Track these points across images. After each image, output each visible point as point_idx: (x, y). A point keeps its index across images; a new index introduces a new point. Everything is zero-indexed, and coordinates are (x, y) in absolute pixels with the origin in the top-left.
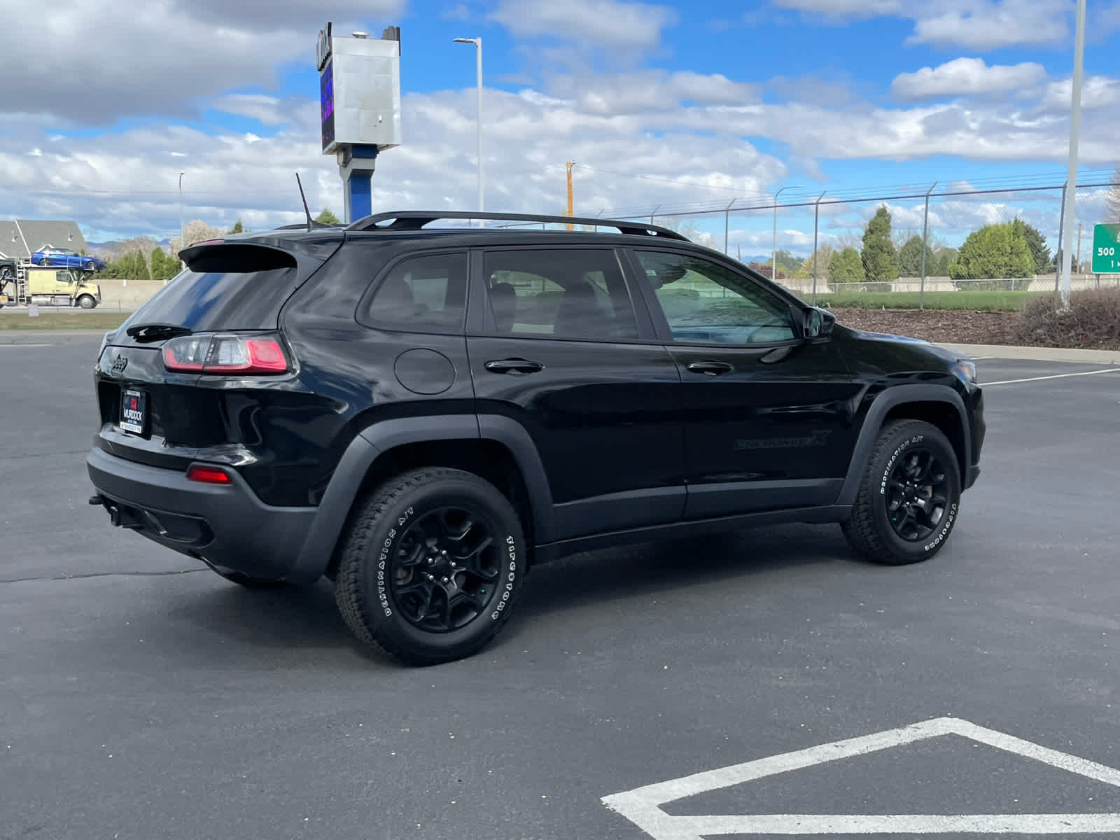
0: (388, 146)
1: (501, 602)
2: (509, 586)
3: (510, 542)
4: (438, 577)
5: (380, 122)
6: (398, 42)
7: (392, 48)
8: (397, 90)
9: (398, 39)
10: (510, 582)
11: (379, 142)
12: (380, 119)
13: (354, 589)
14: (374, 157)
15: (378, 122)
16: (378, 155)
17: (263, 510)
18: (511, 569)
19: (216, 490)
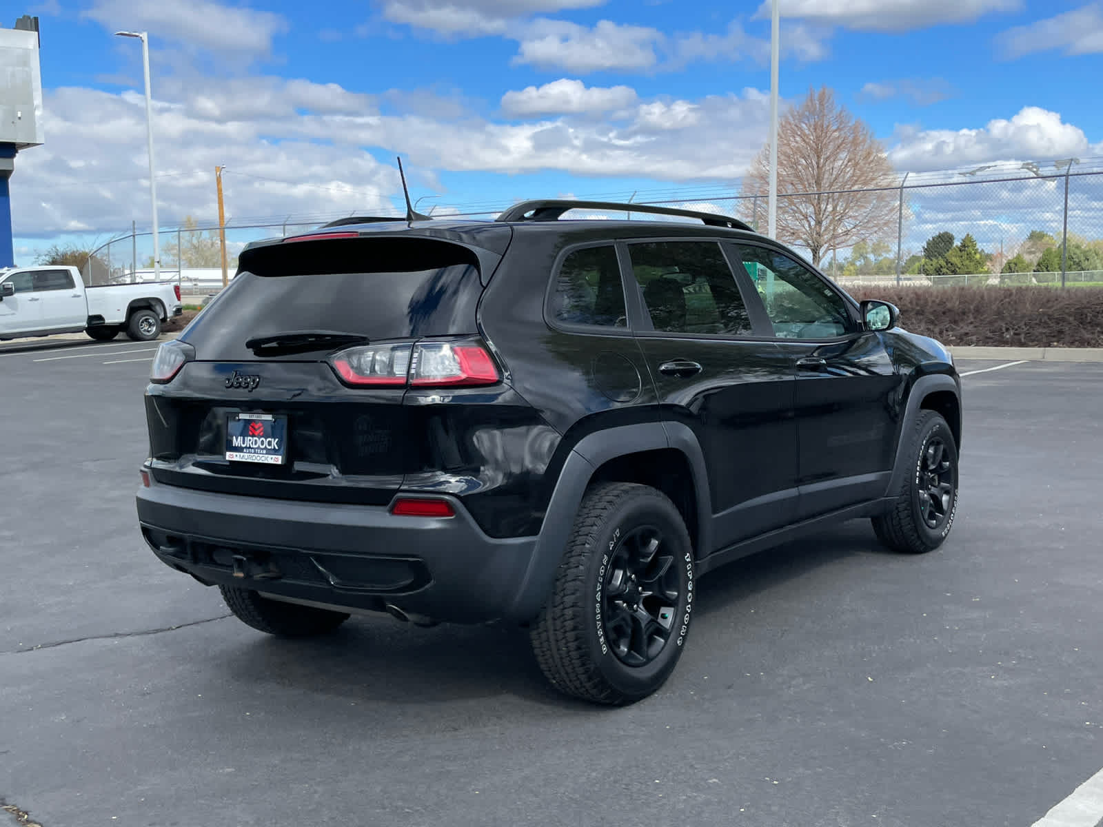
0: (28, 145)
1: (684, 626)
2: (689, 608)
3: (688, 560)
4: (630, 605)
5: (20, 118)
6: (37, 33)
7: (30, 40)
8: (37, 83)
9: (37, 29)
10: (690, 603)
11: (18, 140)
12: (19, 115)
13: (572, 627)
14: (12, 156)
15: (17, 119)
16: (17, 154)
17: (486, 544)
18: (690, 589)
19: (433, 524)
